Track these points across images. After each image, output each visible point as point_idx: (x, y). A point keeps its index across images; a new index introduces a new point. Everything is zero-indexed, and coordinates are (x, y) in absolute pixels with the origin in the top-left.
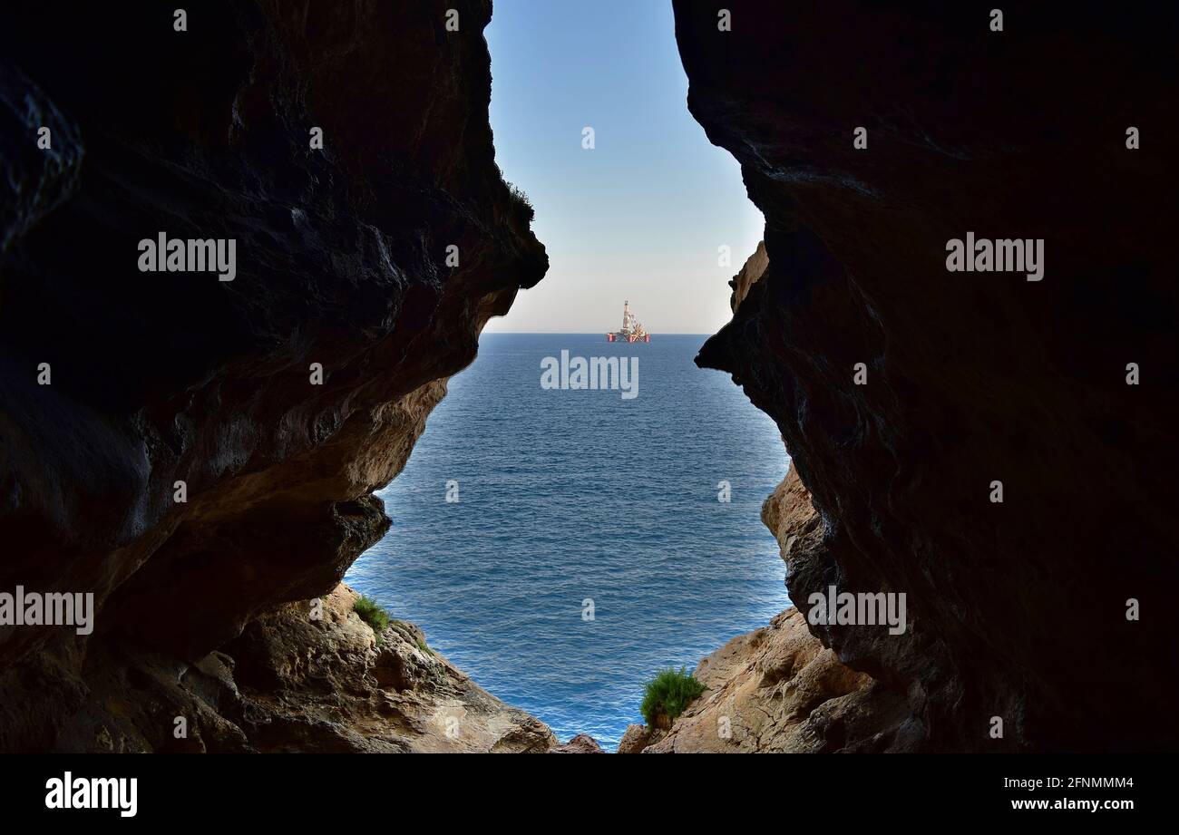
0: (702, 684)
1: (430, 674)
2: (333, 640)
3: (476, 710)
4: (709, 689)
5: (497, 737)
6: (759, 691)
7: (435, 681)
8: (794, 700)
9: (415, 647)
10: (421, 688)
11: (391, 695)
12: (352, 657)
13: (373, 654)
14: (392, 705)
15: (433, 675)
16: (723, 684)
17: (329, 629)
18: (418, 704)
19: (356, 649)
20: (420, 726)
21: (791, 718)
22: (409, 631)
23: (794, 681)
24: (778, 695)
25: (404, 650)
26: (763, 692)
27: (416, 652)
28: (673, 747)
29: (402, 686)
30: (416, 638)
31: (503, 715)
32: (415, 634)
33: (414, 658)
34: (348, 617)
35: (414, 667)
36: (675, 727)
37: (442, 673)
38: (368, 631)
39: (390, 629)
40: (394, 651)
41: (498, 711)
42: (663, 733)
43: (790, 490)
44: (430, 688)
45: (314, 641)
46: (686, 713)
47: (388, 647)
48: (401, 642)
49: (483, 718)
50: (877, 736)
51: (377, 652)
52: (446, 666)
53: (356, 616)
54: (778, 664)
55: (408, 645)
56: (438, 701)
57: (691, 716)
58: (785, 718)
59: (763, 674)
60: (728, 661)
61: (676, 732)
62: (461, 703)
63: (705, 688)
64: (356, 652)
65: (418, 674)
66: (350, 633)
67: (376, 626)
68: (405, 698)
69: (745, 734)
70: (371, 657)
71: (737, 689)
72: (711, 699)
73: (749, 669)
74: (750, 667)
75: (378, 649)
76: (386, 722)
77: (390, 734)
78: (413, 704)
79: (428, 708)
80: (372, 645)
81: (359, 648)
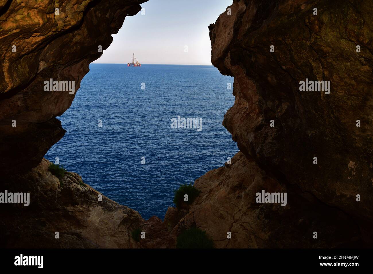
0: (199, 190)
1: (86, 196)
2: (40, 186)
3: (108, 210)
4: (202, 192)
5: (118, 221)
6: (229, 195)
7: (88, 198)
9: (78, 184)
10: (82, 203)
11: (69, 208)
12: (50, 194)
13: (59, 190)
14: (70, 214)
15: (87, 196)
16: (208, 190)
17: (37, 180)
18: (82, 211)
19: (51, 189)
20: (85, 223)
21: (248, 208)
22: (75, 177)
23: (247, 191)
24: (239, 197)
25: (74, 186)
26: (231, 196)
27: (79, 187)
28: (194, 220)
29: (74, 203)
30: (78, 180)
31: (119, 210)
32: (77, 178)
33: (78, 190)
34: (46, 174)
35: (78, 193)
36: (191, 210)
37: (91, 194)
38: (57, 179)
39: (66, 177)
40: (69, 188)
41: (117, 209)
42: (185, 211)
43: (238, 113)
44: (87, 203)
45: (30, 187)
46: (194, 203)
47: (66, 186)
48: (72, 183)
49: (111, 213)
50: (300, 220)
51: (61, 189)
52: (92, 191)
53: (50, 173)
54: (236, 184)
55: (75, 184)
56: (91, 209)
57: (196, 204)
58: (245, 209)
59: (229, 188)
60: (208, 180)
61: (193, 212)
62: (101, 207)
63: (200, 192)
64: (51, 190)
65: (80, 197)
66: (48, 182)
67: (60, 177)
68: (76, 209)
69: (226, 215)
70: (58, 192)
71: (216, 193)
72: (204, 197)
73: (220, 184)
74: (220, 183)
75: (62, 188)
76: (68, 222)
77: (71, 229)
78: (81, 211)
79: (87, 213)
80: (58, 186)
81: (53, 188)
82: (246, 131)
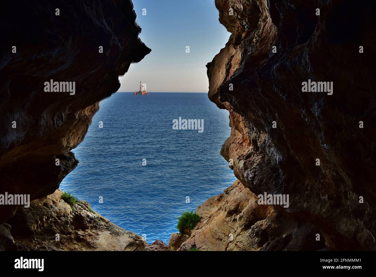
0: (200, 216)
1: (95, 222)
2: (54, 212)
3: (115, 235)
4: (203, 218)
5: (125, 245)
6: (226, 219)
7: (97, 224)
8: (242, 222)
9: (88, 211)
10: (92, 228)
11: (80, 233)
12: (63, 219)
13: (72, 216)
14: (81, 237)
15: (96, 222)
16: (209, 216)
17: (52, 207)
18: (92, 235)
19: (64, 215)
20: (94, 245)
21: (242, 229)
22: (84, 205)
23: (241, 214)
24: (235, 220)
25: (84, 213)
26: (228, 219)
27: (89, 213)
28: (194, 242)
29: (84, 228)
30: (87, 207)
31: (125, 235)
32: (87, 206)
33: (88, 216)
34: (60, 201)
35: (88, 219)
36: (192, 234)
37: (99, 221)
38: (68, 206)
39: (77, 205)
40: (80, 214)
41: (123, 234)
42: (187, 236)
43: (233, 143)
44: (95, 227)
45: (46, 213)
46: (196, 228)
47: (77, 212)
48: (82, 210)
49: (118, 238)
50: (284, 236)
51: (73, 215)
52: (101, 218)
53: (63, 201)
54: (232, 208)
55: (85, 211)
56: (100, 233)
57: (198, 229)
58: (239, 229)
59: (227, 212)
60: (209, 207)
61: (194, 236)
62: (109, 232)
63: (202, 218)
64: (64, 216)
65: (90, 222)
66: (61, 208)
67: (71, 204)
68: (87, 233)
69: (223, 236)
70: (71, 217)
71: (216, 218)
72: (205, 222)
73: (219, 210)
74: (219, 209)
75: (73, 214)
76: (79, 244)
77: (82, 250)
78: (90, 235)
79: (96, 236)
80: (71, 212)
81: (65, 214)
82: (238, 159)
